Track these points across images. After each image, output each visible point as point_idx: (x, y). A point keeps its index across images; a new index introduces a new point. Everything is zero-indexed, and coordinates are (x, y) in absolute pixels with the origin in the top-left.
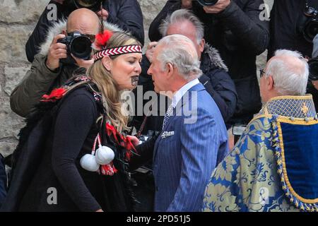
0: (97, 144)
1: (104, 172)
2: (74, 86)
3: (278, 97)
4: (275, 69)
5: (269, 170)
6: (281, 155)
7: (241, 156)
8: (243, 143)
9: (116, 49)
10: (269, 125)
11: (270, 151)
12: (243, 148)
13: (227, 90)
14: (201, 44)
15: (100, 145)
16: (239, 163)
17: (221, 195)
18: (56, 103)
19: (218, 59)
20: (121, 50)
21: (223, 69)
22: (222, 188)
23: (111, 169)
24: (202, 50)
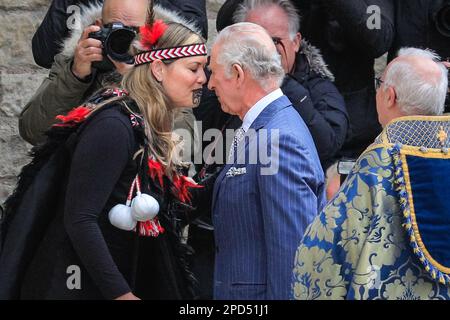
0: (135, 190)
1: (143, 231)
2: (101, 105)
3: (403, 118)
4: (399, 76)
5: (388, 226)
6: (408, 203)
7: (348, 205)
8: (350, 186)
9: (171, 50)
10: (389, 159)
11: (391, 197)
12: (351, 193)
13: (335, 109)
15: (139, 192)
16: (344, 216)
17: (319, 264)
18: (74, 129)
19: (319, 63)
20: (179, 52)
21: (327, 78)
22: (319, 253)
23: (156, 228)
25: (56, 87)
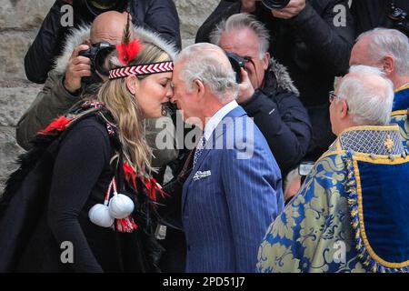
0: (112, 191)
1: (120, 228)
2: (80, 115)
3: (354, 128)
4: (350, 90)
5: (339, 224)
7: (306, 206)
8: (307, 188)
9: (145, 66)
10: (342, 165)
11: (343, 198)
12: (309, 195)
14: (264, 59)
15: (115, 193)
16: (303, 216)
17: (281, 259)
18: (57, 137)
20: (152, 68)
22: (280, 249)
23: (130, 225)
24: (266, 67)
25: (50, 100)
